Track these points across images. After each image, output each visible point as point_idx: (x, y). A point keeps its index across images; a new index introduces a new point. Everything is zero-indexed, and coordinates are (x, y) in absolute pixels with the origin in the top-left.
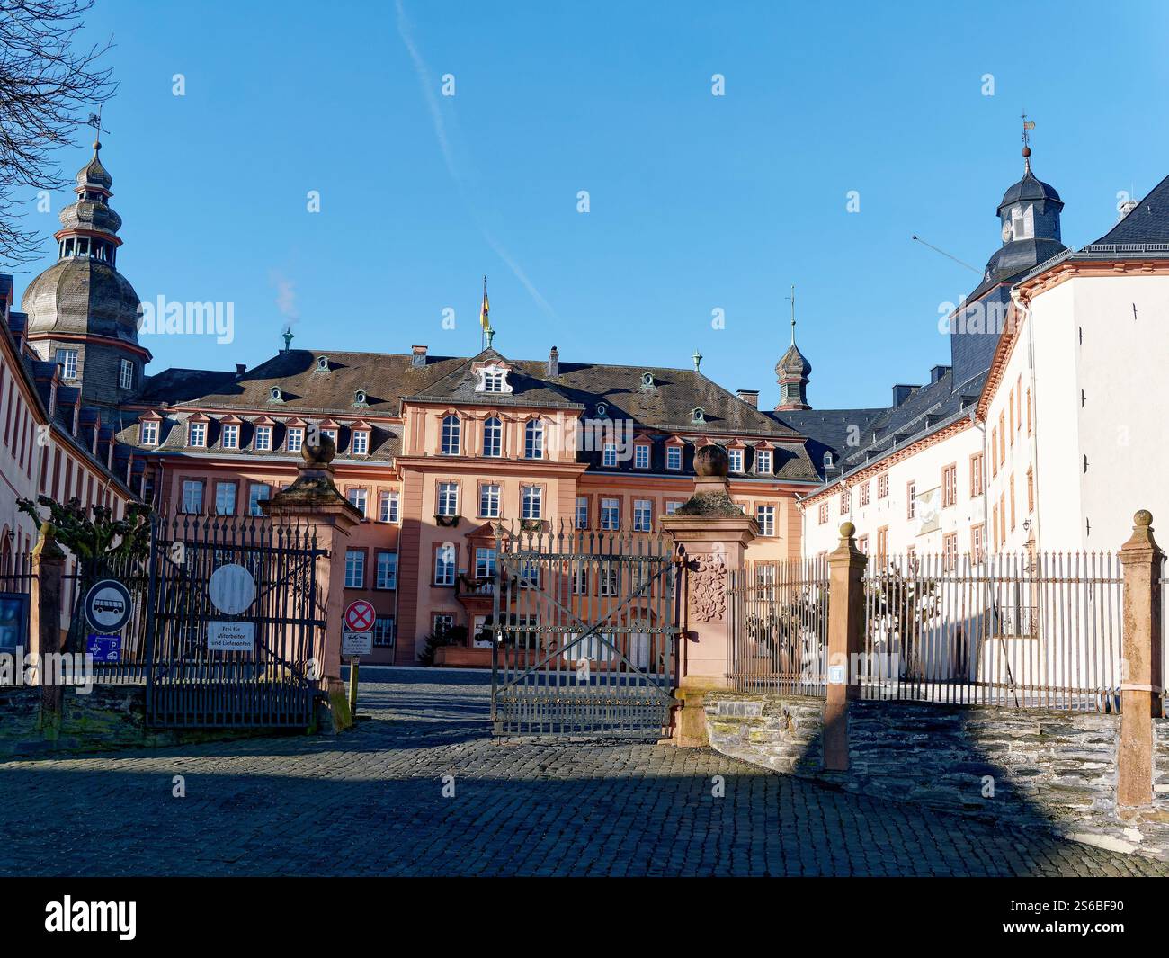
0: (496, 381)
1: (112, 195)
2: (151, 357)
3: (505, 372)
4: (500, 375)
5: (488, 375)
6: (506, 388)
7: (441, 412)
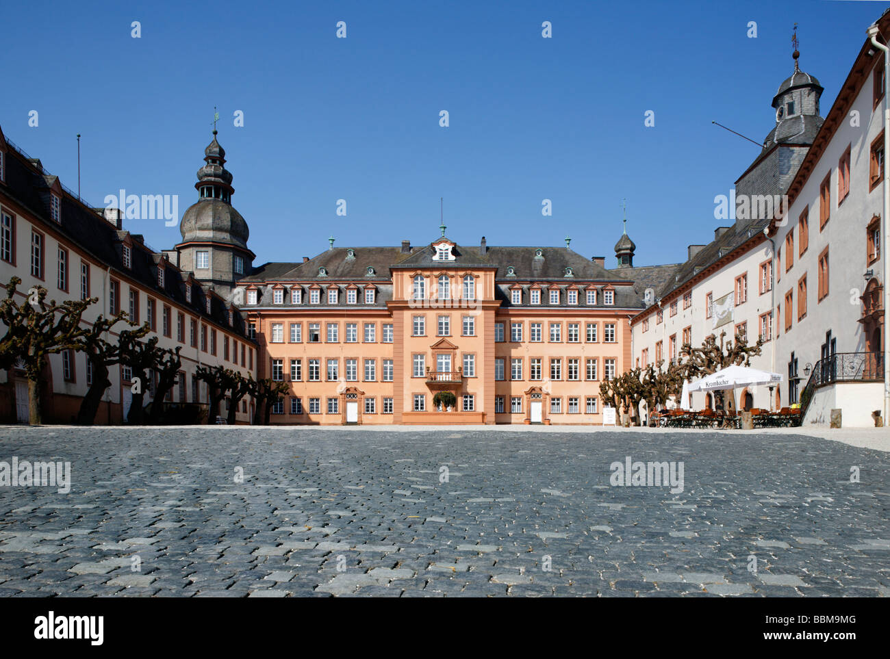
0: (445, 253)
1: (225, 161)
2: (255, 256)
3: (450, 248)
4: (447, 250)
5: (441, 250)
6: (452, 258)
7: (412, 273)
